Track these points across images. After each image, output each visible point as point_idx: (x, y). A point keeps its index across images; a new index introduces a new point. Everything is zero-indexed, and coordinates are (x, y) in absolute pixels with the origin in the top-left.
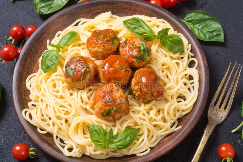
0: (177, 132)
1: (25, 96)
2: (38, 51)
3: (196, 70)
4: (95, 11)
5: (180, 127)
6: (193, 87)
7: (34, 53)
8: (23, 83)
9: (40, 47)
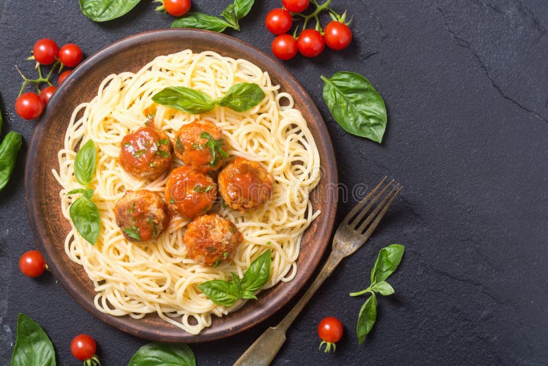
0: (318, 219)
1: (80, 276)
2: (49, 196)
3: (295, 110)
4: (90, 85)
5: (318, 212)
6: (304, 137)
7: (47, 204)
8: (65, 260)
9: (49, 188)
